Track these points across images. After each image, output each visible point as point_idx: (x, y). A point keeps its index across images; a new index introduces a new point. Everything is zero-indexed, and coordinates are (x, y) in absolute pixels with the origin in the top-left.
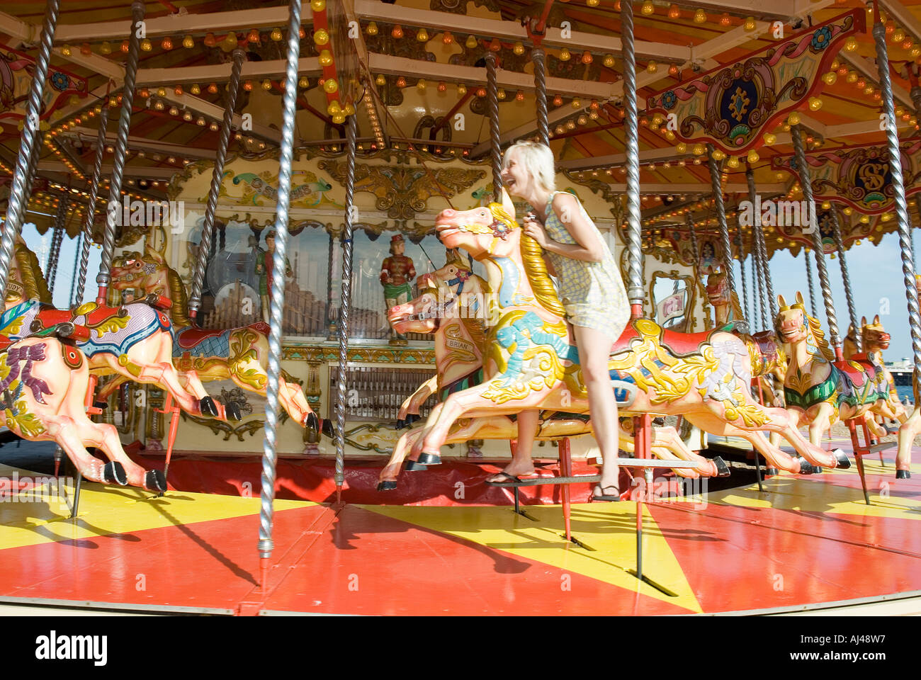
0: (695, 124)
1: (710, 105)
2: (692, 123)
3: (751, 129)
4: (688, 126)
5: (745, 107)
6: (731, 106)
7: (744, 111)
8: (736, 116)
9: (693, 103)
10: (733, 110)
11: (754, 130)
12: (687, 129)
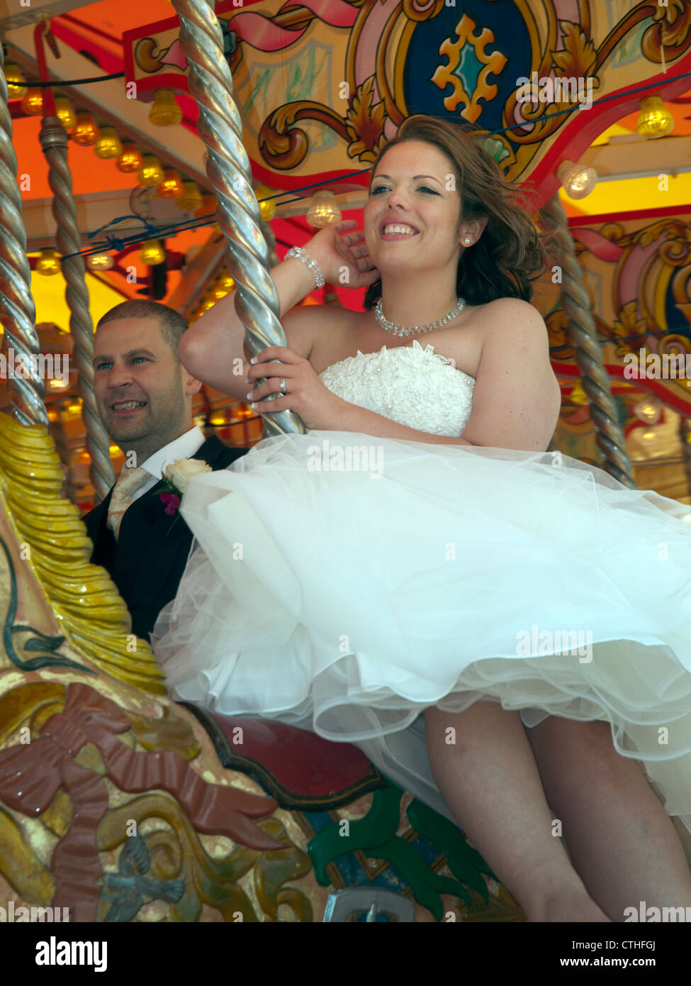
0: (312, 129)
1: (367, 66)
2: (301, 124)
3: (515, 147)
4: (290, 134)
5: (491, 79)
6: (441, 75)
7: (486, 90)
8: (461, 106)
9: (304, 63)
10: (449, 88)
11: (522, 149)
12: (284, 144)
